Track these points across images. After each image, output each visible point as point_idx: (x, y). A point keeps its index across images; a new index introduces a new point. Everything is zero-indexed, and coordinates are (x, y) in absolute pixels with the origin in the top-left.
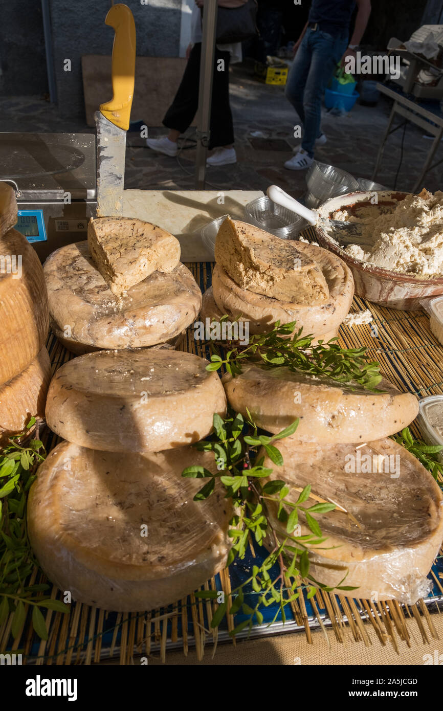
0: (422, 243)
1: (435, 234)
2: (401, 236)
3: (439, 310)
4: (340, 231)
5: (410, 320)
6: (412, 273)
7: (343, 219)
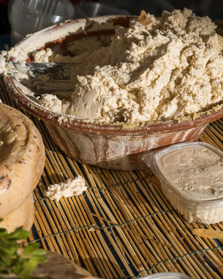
0: (129, 83)
1: (145, 70)
2: (103, 77)
3: (165, 165)
4: (40, 77)
5: (138, 182)
6: (118, 123)
7: (46, 60)
